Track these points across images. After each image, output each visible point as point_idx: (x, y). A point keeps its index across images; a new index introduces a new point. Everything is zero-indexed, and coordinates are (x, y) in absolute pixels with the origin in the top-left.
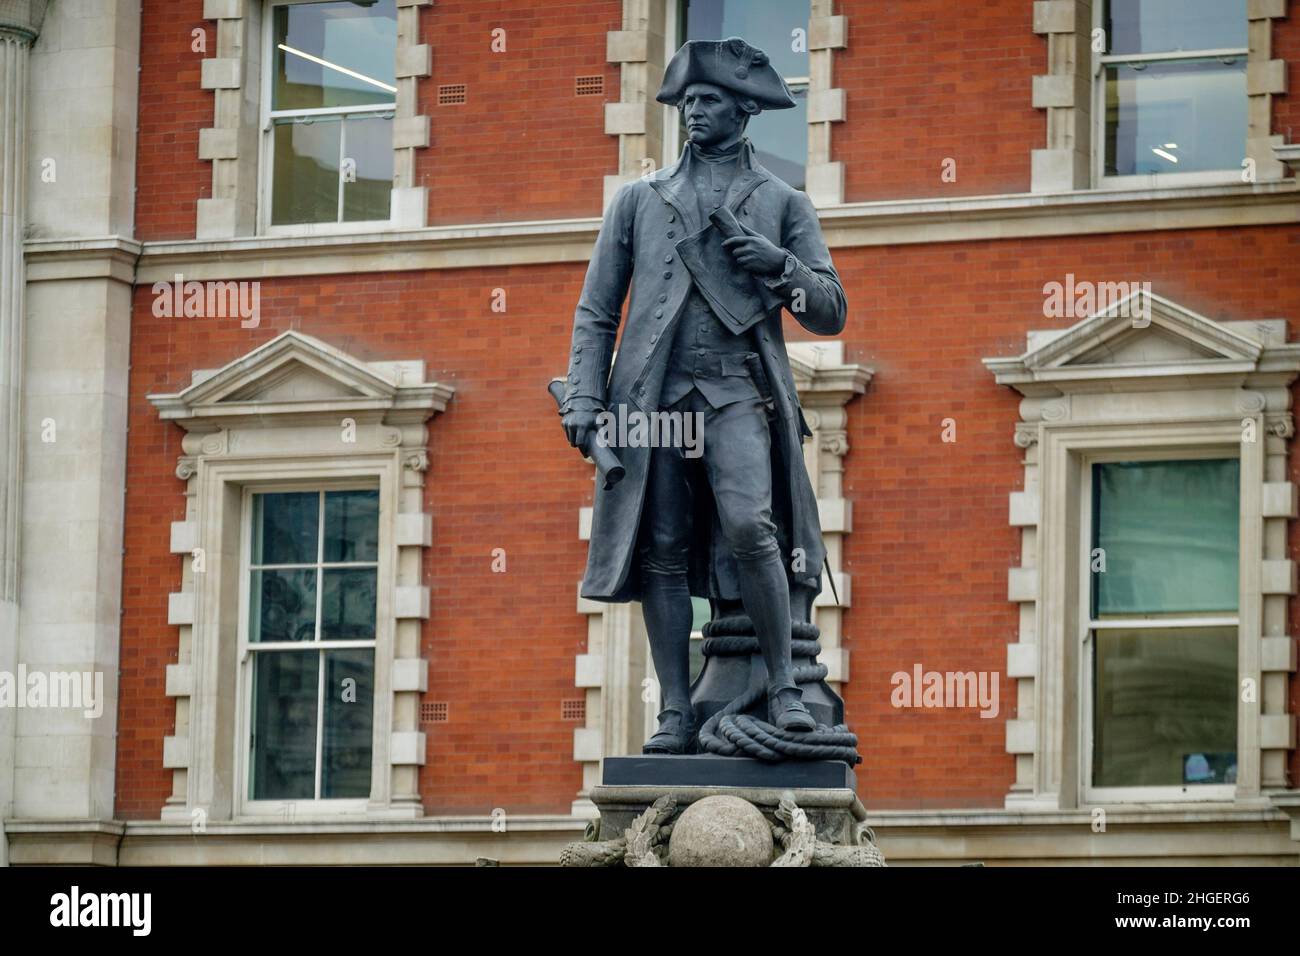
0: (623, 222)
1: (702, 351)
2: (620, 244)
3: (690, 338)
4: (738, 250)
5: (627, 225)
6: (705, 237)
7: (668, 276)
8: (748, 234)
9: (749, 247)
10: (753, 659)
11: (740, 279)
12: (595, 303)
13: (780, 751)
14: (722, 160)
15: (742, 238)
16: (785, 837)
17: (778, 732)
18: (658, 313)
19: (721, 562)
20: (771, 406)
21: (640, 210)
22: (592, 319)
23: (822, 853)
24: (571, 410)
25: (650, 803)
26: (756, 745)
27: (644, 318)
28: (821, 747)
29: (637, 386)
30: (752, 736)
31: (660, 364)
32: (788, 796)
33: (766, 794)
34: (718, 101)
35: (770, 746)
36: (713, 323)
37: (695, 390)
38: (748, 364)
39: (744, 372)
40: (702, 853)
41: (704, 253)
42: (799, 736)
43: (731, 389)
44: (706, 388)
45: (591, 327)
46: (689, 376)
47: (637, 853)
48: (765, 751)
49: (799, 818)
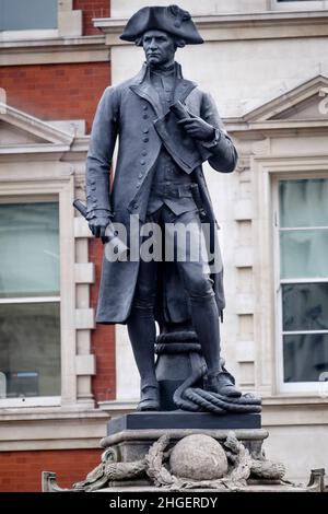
0: (113, 108)
1: (168, 183)
2: (112, 121)
3: (161, 176)
4: (187, 126)
5: (116, 110)
6: (167, 118)
7: (146, 141)
8: (192, 117)
9: (195, 124)
10: (191, 356)
11: (187, 142)
12: (99, 155)
13: (225, 408)
14: (167, 73)
15: (189, 119)
16: (234, 457)
17: (224, 398)
18: (142, 162)
19: (171, 301)
20: (204, 214)
21: (123, 102)
22: (100, 164)
23: (255, 466)
24: (94, 217)
25: (156, 439)
26: (213, 406)
27: (133, 164)
28: (248, 406)
29: (133, 203)
30: (209, 400)
31: (147, 191)
32: (231, 434)
33: (220, 433)
34: (165, 40)
35: (220, 406)
36: (173, 167)
37: (165, 205)
38: (191, 190)
39: (190, 195)
40: (195, 468)
41: (167, 128)
42: (236, 400)
43: (184, 204)
44: (170, 204)
45: (99, 169)
46: (161, 197)
47: (156, 468)
48: (218, 409)
49: (240, 446)
